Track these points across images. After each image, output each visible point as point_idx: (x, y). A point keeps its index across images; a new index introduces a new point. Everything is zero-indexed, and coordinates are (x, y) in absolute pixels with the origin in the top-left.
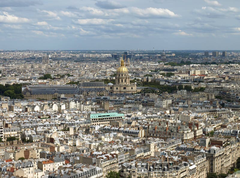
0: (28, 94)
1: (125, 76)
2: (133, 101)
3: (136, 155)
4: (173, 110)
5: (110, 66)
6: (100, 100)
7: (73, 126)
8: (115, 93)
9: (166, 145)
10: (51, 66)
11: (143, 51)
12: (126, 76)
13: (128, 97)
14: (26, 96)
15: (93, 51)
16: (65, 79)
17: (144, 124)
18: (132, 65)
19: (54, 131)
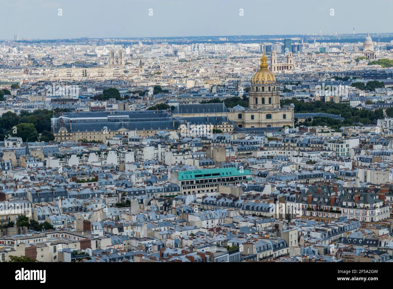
0: (63, 132)
1: (269, 90)
2: (279, 143)
3: (256, 256)
4: (360, 160)
5: (252, 69)
6: (211, 142)
7: (139, 197)
8: (247, 126)
9: (325, 235)
10: (126, 72)
11: (332, 37)
12: (271, 90)
13: (270, 135)
14: (59, 135)
15: (223, 37)
16: (148, 99)
17: (289, 190)
18: (299, 66)
19: (96, 206)
